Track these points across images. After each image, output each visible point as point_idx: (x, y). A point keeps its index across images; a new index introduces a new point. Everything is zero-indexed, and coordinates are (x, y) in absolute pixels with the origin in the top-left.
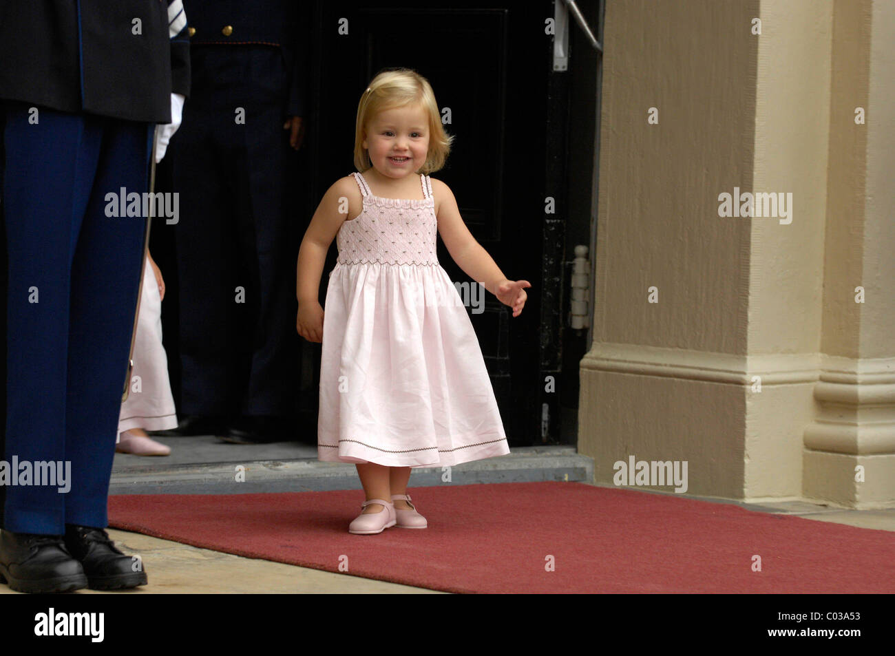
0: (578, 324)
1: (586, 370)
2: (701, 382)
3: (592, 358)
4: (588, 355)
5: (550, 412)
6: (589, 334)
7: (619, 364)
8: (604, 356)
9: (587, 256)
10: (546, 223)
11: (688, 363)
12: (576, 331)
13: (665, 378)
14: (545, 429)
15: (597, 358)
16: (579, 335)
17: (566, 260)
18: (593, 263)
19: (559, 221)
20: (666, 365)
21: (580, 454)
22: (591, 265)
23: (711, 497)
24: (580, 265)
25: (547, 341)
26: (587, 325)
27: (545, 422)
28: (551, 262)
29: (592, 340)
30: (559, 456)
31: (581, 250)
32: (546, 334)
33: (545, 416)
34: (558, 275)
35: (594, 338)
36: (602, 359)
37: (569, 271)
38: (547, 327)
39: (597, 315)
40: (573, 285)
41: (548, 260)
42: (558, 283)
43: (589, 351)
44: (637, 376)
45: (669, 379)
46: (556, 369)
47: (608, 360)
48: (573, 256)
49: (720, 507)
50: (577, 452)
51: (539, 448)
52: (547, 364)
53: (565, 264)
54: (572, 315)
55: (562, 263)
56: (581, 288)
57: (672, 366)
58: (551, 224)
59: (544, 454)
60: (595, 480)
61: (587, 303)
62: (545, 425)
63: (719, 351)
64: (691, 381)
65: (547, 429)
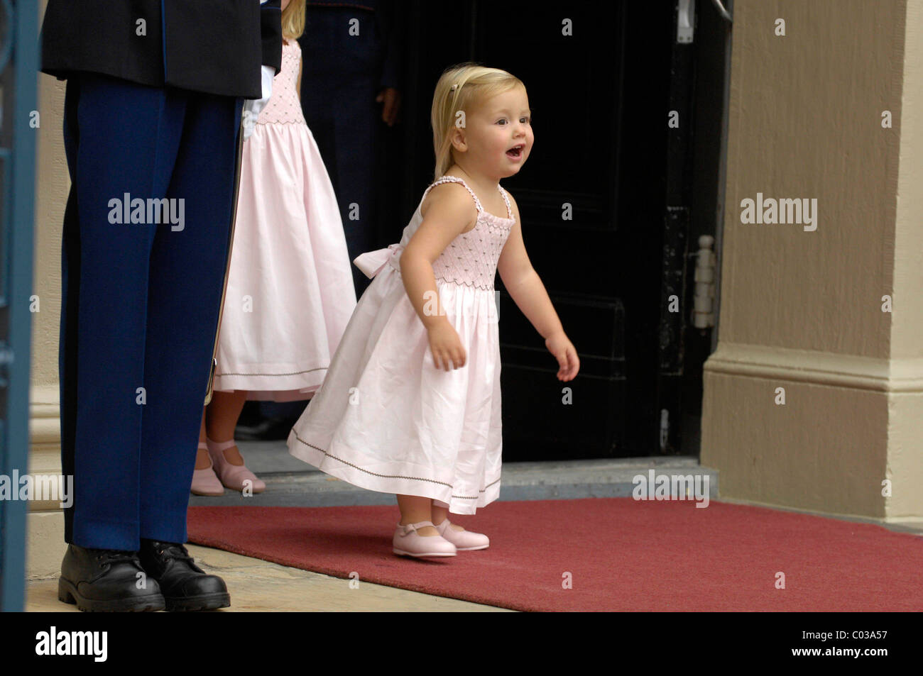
0: (701, 322)
1: (710, 373)
2: (838, 388)
3: (717, 360)
4: (713, 356)
5: (670, 419)
6: (714, 334)
7: (746, 368)
8: (731, 358)
9: (713, 248)
10: (666, 209)
11: (824, 366)
12: (700, 330)
13: (798, 384)
14: (664, 438)
15: (723, 361)
16: (703, 334)
17: (690, 251)
18: (719, 256)
19: (682, 208)
20: (799, 369)
21: (702, 466)
22: (716, 257)
23: (850, 516)
24: (704, 256)
25: (668, 340)
26: (712, 323)
27: (664, 430)
28: (673, 254)
29: (717, 340)
30: (680, 468)
31: (705, 240)
32: (666, 333)
33: (664, 424)
34: (680, 268)
35: (720, 338)
36: (729, 362)
37: (693, 264)
38: (667, 325)
39: (723, 312)
40: (696, 279)
41: (670, 252)
42: (680, 277)
43: (714, 351)
44: (767, 380)
45: (804, 384)
46: (677, 371)
47: (735, 362)
48: (697, 247)
49: (858, 526)
50: (699, 463)
51: (658, 459)
52: (667, 366)
53: (687, 257)
54: (695, 313)
55: (685, 255)
56: (705, 283)
57: (806, 370)
58: (673, 212)
59: (663, 466)
60: (719, 495)
61: (712, 300)
62: (664, 433)
63: (859, 354)
64: (828, 387)
65: (666, 439)
